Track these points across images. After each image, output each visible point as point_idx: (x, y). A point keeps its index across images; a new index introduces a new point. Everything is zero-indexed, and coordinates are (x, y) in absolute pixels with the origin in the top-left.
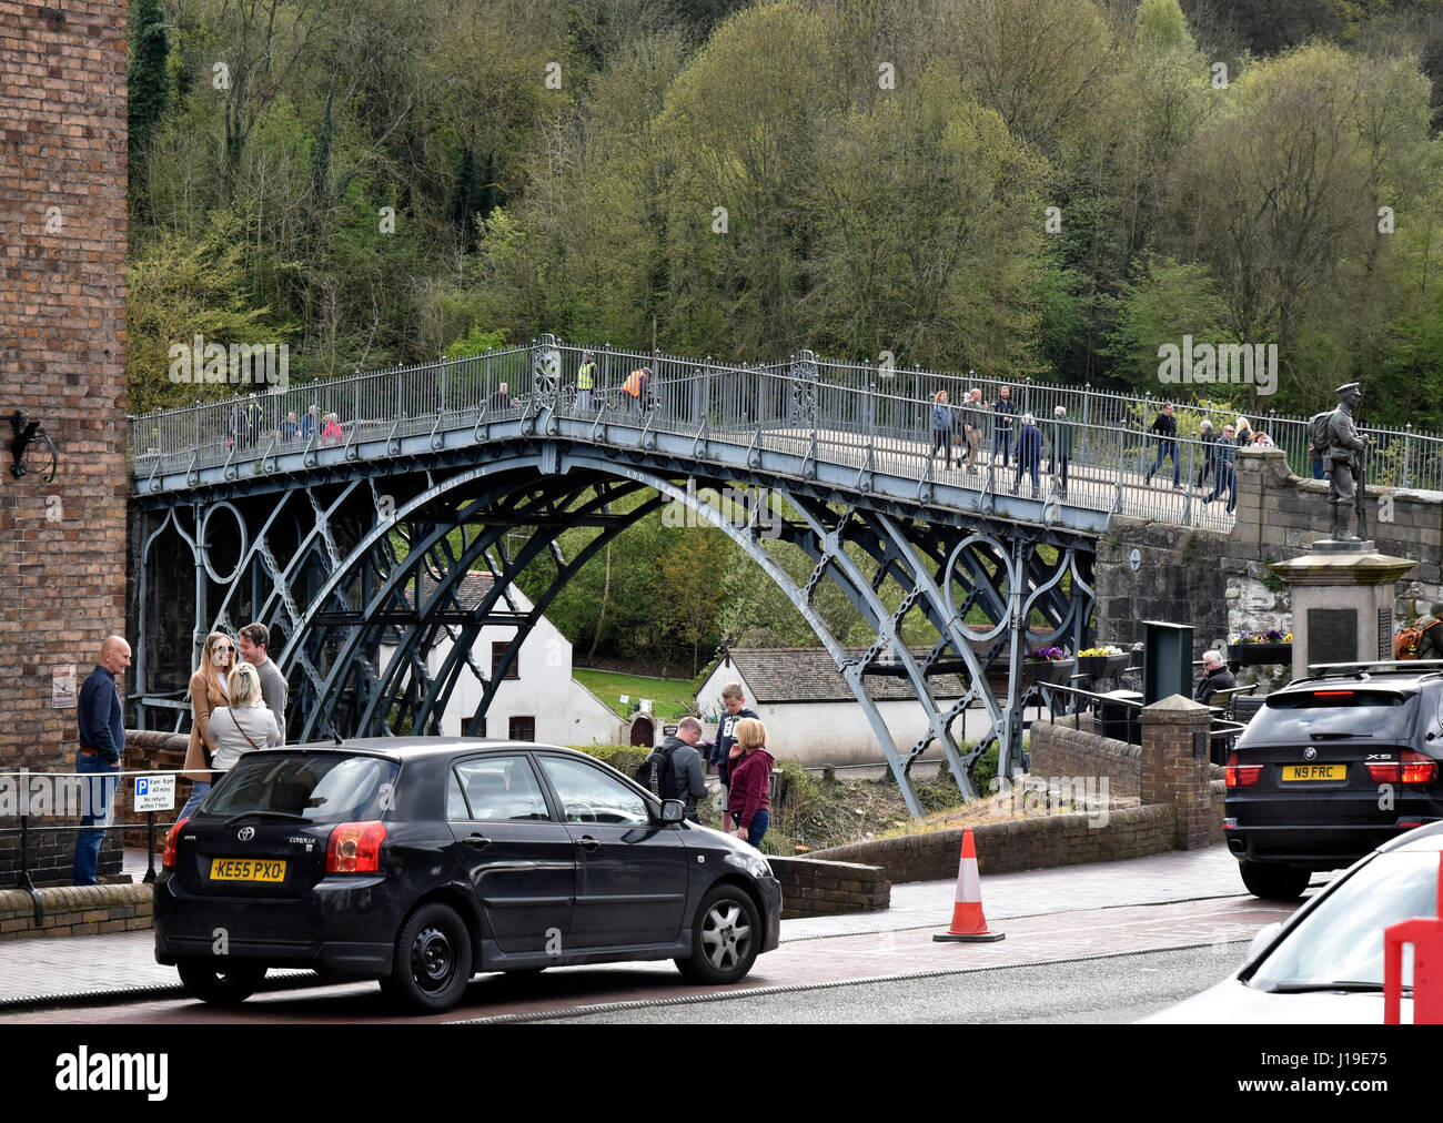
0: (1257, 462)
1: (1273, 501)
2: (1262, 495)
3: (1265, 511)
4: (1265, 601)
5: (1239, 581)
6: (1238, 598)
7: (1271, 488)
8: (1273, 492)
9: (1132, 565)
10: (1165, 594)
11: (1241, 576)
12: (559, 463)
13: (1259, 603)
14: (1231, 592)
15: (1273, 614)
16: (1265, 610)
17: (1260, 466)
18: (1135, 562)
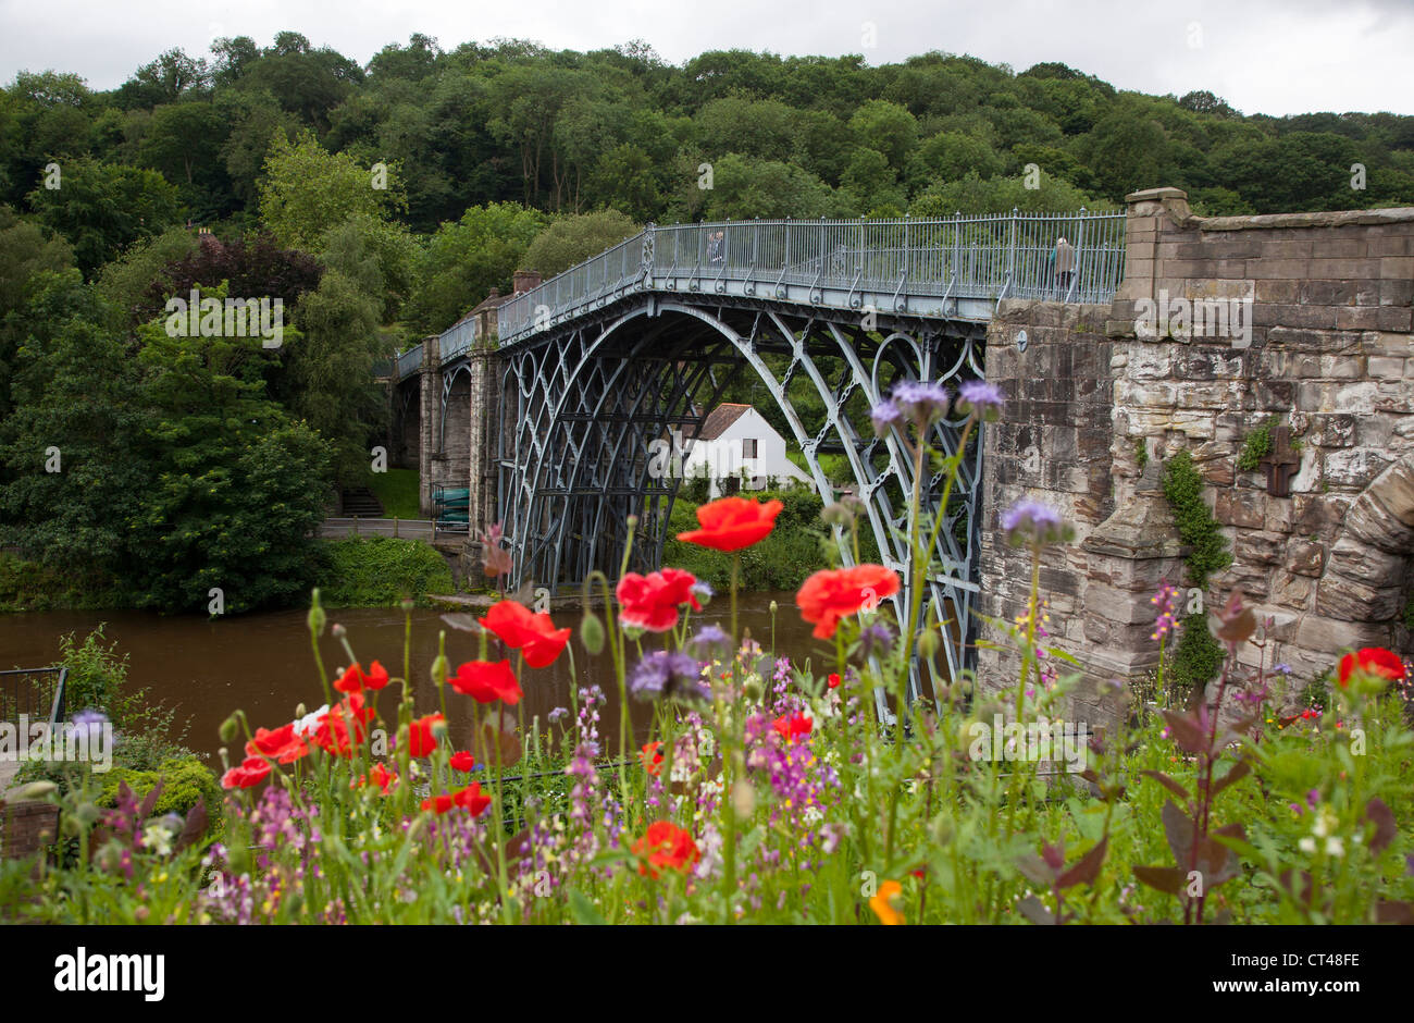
0: (1150, 206)
1: (1170, 249)
2: (1157, 243)
3: (1159, 262)
4: (1157, 367)
5: (1125, 346)
6: (1124, 366)
7: (1168, 233)
8: (1170, 238)
9: (1019, 346)
10: (1049, 372)
11: (1130, 339)
12: (656, 309)
13: (1149, 371)
14: (1117, 360)
15: (1166, 383)
16: (1158, 379)
17: (1156, 209)
18: (1022, 343)
